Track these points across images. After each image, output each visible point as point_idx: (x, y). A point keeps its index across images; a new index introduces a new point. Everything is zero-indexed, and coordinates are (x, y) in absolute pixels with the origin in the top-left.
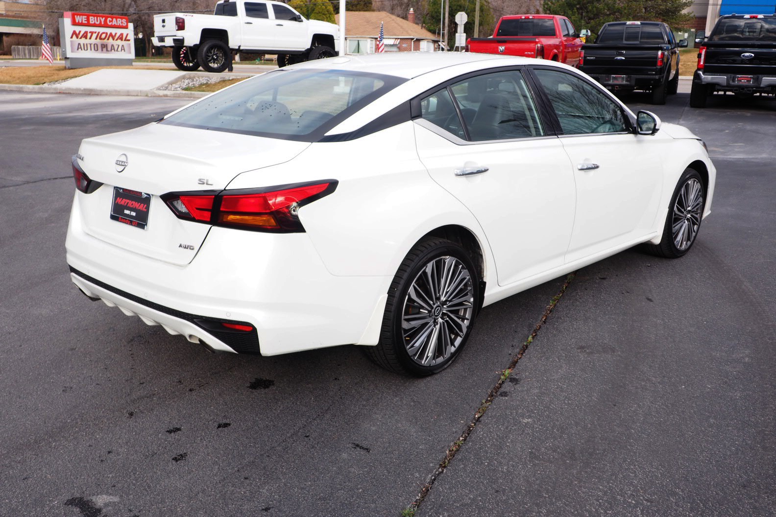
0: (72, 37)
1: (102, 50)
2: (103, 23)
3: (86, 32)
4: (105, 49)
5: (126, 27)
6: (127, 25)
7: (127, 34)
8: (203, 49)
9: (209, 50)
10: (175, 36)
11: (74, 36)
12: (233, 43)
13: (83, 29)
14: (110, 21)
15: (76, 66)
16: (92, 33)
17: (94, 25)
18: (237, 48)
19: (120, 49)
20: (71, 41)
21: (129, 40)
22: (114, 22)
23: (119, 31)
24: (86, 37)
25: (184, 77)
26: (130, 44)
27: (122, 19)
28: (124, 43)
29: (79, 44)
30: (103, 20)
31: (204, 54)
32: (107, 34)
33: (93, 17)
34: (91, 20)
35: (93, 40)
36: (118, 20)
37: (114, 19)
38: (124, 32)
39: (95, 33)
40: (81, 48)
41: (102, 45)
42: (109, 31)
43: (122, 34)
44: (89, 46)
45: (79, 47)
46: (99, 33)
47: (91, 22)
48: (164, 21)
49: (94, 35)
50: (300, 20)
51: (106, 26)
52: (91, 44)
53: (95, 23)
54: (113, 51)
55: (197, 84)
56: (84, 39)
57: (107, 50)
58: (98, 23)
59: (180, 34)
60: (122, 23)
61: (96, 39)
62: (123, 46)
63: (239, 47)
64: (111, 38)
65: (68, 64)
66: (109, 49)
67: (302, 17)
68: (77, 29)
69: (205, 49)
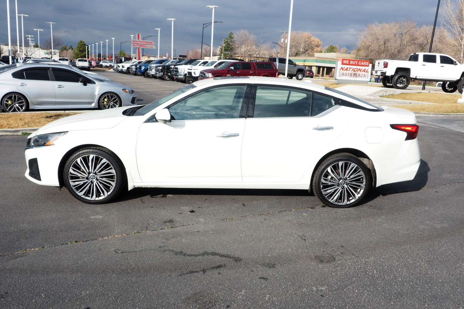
0: (340, 70)
1: (354, 76)
2: (356, 64)
3: (347, 68)
4: (355, 76)
5: (368, 66)
6: (369, 65)
7: (368, 69)
8: (395, 77)
9: (399, 78)
10: (382, 71)
11: (342, 69)
12: (413, 75)
13: (346, 66)
14: (360, 63)
15: (340, 83)
16: (350, 68)
17: (352, 65)
18: (415, 77)
19: (363, 76)
20: (340, 72)
21: (368, 72)
22: (362, 63)
23: (364, 68)
24: (347, 70)
25: (382, 91)
26: (368, 74)
27: (366, 62)
28: (365, 73)
29: (343, 73)
30: (357, 62)
31: (395, 80)
32: (357, 69)
33: (352, 61)
34: (351, 62)
35: (350, 72)
36: (364, 62)
37: (363, 62)
38: (366, 68)
39: (352, 68)
40: (344, 75)
41: (354, 74)
42: (359, 67)
43: (365, 69)
44: (348, 74)
45: (343, 74)
46: (354, 68)
47: (351, 63)
48: (379, 63)
49: (351, 69)
50: (456, 64)
51: (358, 65)
52: (349, 73)
53: (352, 64)
54: (359, 77)
55: (387, 94)
56: (346, 71)
57: (356, 76)
58: (354, 63)
59: (385, 70)
60: (366, 64)
61: (352, 71)
62: (365, 74)
63: (416, 77)
64: (359, 71)
65: (336, 82)
66: (357, 76)
67: (457, 62)
68: (343, 66)
69: (396, 78)
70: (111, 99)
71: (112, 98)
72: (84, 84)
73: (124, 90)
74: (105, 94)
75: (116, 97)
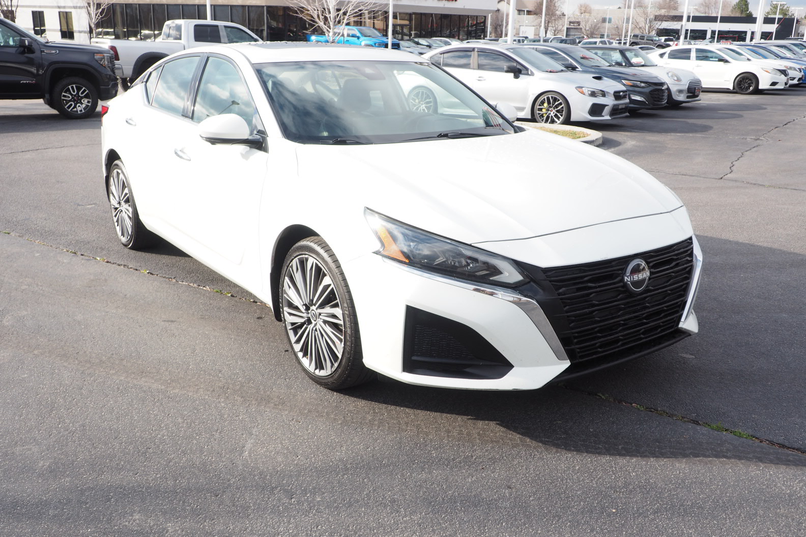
70: (553, 105)
71: (555, 103)
72: (514, 75)
73: (579, 88)
74: (544, 95)
75: (561, 101)
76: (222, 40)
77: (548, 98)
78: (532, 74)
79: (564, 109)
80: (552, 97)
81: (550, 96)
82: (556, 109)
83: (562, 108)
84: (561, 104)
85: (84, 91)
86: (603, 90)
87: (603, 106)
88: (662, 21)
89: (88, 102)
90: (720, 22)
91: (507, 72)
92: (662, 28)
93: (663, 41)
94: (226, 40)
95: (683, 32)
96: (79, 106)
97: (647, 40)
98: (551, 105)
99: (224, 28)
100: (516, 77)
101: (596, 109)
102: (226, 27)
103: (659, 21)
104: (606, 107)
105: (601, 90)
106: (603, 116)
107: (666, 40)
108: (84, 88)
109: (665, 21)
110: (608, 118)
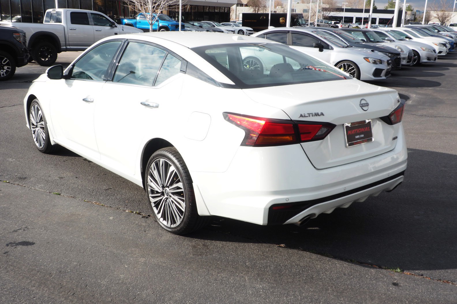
71: (349, 68)
72: (319, 49)
73: (366, 59)
74: (341, 63)
75: (353, 67)
76: (90, 23)
77: (344, 65)
78: (332, 49)
79: (356, 72)
80: (347, 64)
81: (346, 63)
82: (350, 72)
83: (355, 71)
84: (353, 69)
85: (6, 60)
86: (381, 59)
87: (382, 70)
88: (330, 11)
89: (8, 68)
90: (365, 12)
91: (315, 47)
92: (330, 15)
93: (333, 23)
94: (93, 23)
95: (370, 20)
96: (2, 71)
97: (325, 23)
98: (347, 69)
99: (90, 14)
100: (321, 50)
101: (377, 72)
102: (92, 14)
103: (328, 11)
104: (383, 71)
105: (380, 60)
106: (381, 77)
107: (335, 23)
108: (6, 58)
109: (332, 11)
110: (384, 78)
